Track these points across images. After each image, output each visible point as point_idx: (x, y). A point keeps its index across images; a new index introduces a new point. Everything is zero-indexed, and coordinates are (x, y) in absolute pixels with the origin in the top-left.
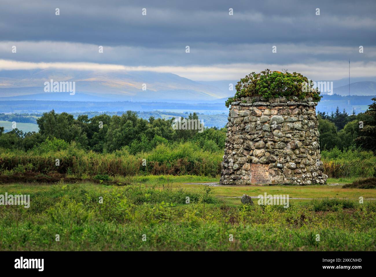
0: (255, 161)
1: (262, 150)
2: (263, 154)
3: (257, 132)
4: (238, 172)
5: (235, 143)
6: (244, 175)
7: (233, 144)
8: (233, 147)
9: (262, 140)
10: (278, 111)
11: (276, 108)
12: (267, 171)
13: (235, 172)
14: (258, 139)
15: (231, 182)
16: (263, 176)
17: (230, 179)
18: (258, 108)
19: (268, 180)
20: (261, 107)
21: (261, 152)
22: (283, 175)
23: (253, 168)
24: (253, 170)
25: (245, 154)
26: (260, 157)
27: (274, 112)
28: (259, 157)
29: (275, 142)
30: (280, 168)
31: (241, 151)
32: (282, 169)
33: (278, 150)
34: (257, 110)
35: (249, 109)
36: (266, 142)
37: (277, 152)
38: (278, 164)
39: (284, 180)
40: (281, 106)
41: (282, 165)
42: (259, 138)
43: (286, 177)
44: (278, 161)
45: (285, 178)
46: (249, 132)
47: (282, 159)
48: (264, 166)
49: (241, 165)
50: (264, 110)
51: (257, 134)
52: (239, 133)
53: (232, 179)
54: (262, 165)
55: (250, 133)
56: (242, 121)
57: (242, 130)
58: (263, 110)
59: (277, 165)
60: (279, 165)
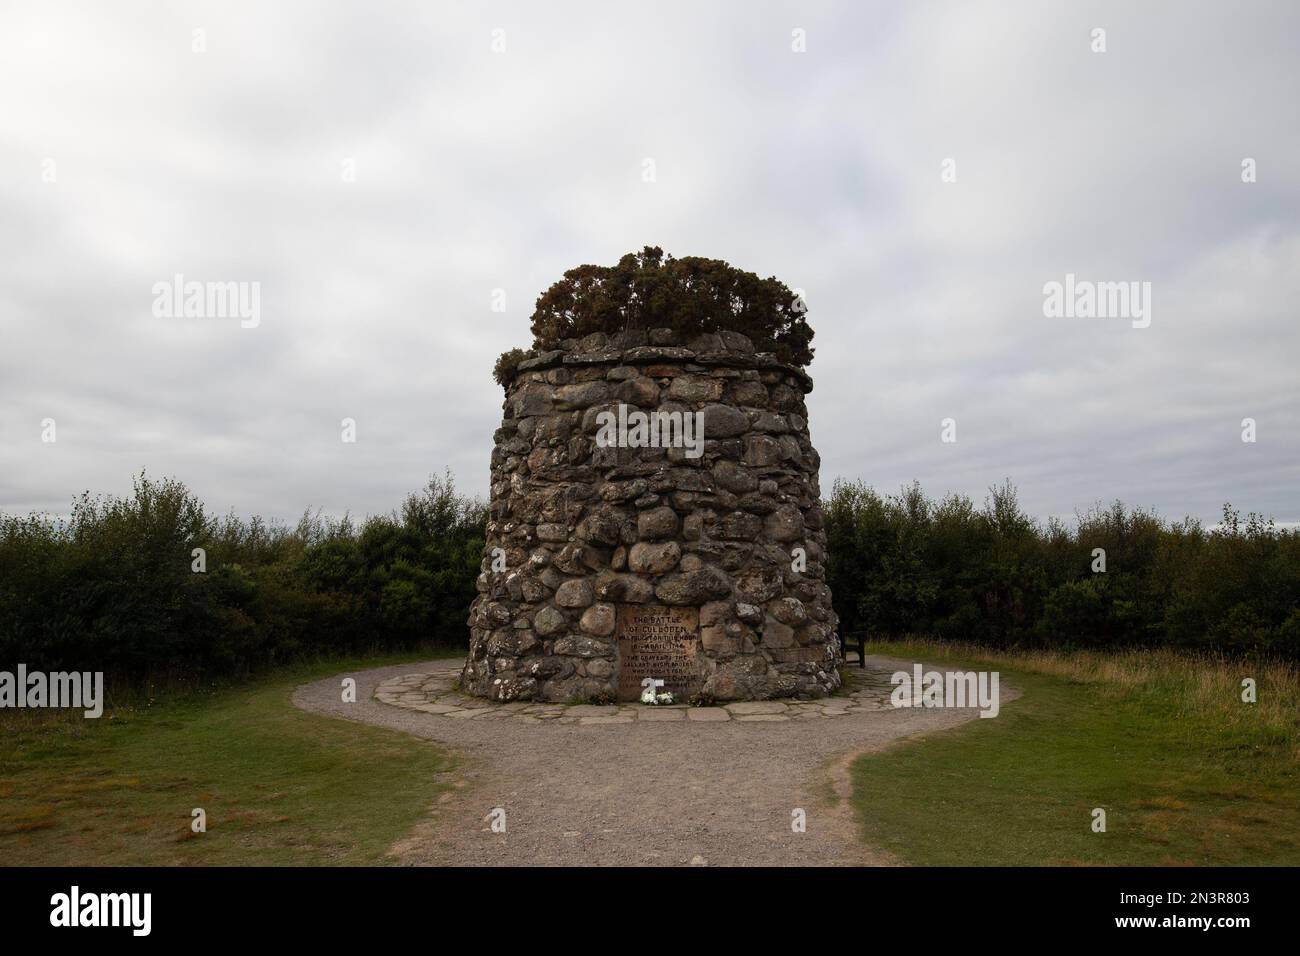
0: (638, 594)
1: (668, 545)
2: (673, 563)
3: (647, 467)
4: (560, 645)
5: (541, 519)
6: (588, 659)
7: (534, 523)
8: (533, 534)
9: (666, 503)
10: (725, 385)
11: (720, 373)
12: (691, 638)
13: (546, 643)
14: (654, 498)
15: (526, 688)
16: (673, 660)
17: (525, 675)
18: (645, 371)
19: (694, 678)
20: (659, 367)
21: (666, 554)
22: (764, 653)
23: (627, 623)
24: (625, 634)
25: (590, 563)
26: (660, 578)
27: (713, 387)
28: (652, 576)
29: (722, 509)
30: (750, 622)
31: (570, 552)
32: (760, 629)
33: (736, 544)
34: (642, 378)
35: (604, 379)
36: (682, 513)
37: (734, 553)
38: (741, 606)
39: (769, 674)
40: (733, 368)
41: (757, 609)
42: (657, 492)
43: (776, 662)
44: (737, 591)
45: (771, 667)
46: (613, 467)
47: (755, 584)
48: (673, 614)
49: (575, 612)
50: (671, 379)
51: (644, 477)
52: (565, 476)
53: (533, 675)
54: (667, 613)
55: (613, 473)
56: (573, 427)
57: (576, 462)
58: (665, 380)
59: (734, 609)
60: (746, 610)
